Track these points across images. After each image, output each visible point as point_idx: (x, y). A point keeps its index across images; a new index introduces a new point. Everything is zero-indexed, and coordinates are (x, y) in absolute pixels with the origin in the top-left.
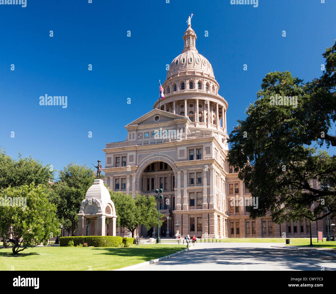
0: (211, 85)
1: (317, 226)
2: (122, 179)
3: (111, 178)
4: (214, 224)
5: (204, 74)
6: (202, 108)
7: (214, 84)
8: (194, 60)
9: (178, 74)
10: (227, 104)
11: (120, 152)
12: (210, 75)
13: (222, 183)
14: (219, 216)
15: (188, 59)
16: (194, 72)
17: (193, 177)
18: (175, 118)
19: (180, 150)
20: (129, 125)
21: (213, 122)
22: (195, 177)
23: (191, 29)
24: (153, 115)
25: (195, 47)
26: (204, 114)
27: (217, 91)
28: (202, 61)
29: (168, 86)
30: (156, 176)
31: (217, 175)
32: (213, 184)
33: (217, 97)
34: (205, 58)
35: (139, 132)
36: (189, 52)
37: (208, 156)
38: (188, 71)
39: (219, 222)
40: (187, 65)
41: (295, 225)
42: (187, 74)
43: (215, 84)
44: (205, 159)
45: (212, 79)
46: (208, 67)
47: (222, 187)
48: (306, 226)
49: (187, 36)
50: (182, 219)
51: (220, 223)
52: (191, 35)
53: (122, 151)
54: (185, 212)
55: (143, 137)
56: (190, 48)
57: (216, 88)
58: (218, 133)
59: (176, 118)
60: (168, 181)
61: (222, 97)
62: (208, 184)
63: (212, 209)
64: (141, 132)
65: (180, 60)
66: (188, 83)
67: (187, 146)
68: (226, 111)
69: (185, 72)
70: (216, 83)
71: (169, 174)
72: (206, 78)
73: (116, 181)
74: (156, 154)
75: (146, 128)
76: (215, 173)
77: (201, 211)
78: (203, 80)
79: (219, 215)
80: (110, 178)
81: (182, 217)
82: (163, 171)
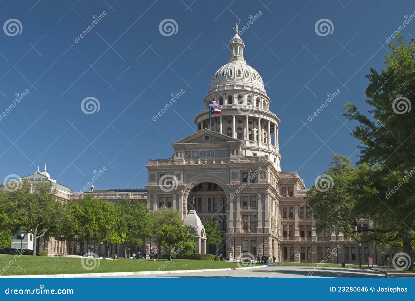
0: (262, 100)
1: (376, 255)
2: (167, 197)
3: (155, 196)
4: (269, 248)
5: (255, 88)
6: (252, 126)
7: (265, 99)
8: (243, 73)
9: (224, 87)
10: (280, 120)
11: (166, 170)
12: (261, 90)
13: (275, 206)
14: (273, 241)
15: (237, 71)
16: (243, 86)
17: (246, 201)
18: (227, 140)
19: (233, 173)
20: (176, 143)
21: (264, 139)
22: (249, 200)
23: (239, 37)
24: (202, 134)
25: (243, 57)
26: (254, 131)
27: (268, 106)
28: (251, 74)
29: (213, 98)
30: (204, 196)
31: (272, 199)
32: (268, 208)
33: (269, 114)
34: (254, 70)
35: (186, 150)
36: (237, 63)
37: (264, 180)
38: (236, 84)
39: (273, 246)
40: (235, 77)
41: (353, 253)
42: (236, 88)
43: (267, 100)
44: (260, 184)
45: (263, 93)
46: (259, 81)
47: (275, 210)
48: (365, 254)
49: (234, 44)
50: (235, 241)
51: (274, 248)
52: (238, 44)
53: (167, 168)
54: (238, 235)
55: (192, 156)
56: (238, 58)
57: (267, 103)
58: (270, 153)
59: (229, 140)
60: (218, 202)
61: (274, 114)
62: (264, 208)
63: (268, 233)
64: (189, 150)
65: (227, 72)
66: (236, 98)
67: (240, 169)
68: (278, 128)
69: (233, 86)
70: (268, 98)
71: (219, 194)
72: (257, 93)
73: (160, 200)
74: (207, 174)
75: (195, 147)
76: (270, 198)
77: (255, 234)
78: (253, 95)
79: (274, 239)
80: (153, 196)
81: (235, 239)
82: (212, 191)
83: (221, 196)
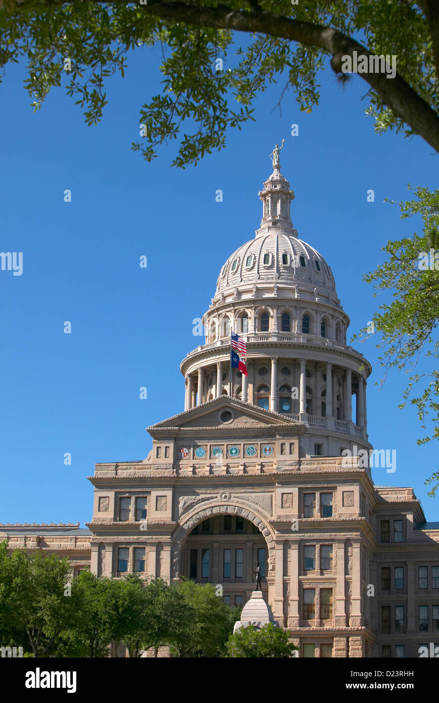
2: (135, 549)
3: (109, 546)
11: (133, 487)
15: (279, 257)
17: (311, 556)
19: (282, 494)
20: (157, 426)
22: (316, 555)
24: (217, 407)
28: (311, 262)
35: (180, 443)
36: (278, 237)
37: (349, 511)
38: (278, 285)
40: (277, 271)
42: (277, 295)
44: (342, 519)
53: (137, 484)
55: (192, 456)
59: (274, 422)
60: (245, 559)
63: (357, 627)
64: (186, 443)
65: (259, 257)
66: (278, 317)
67: (300, 486)
69: (272, 289)
71: (247, 541)
73: (119, 554)
75: (199, 436)
77: (331, 630)
80: (105, 547)
82: (233, 533)
83: (253, 545)
